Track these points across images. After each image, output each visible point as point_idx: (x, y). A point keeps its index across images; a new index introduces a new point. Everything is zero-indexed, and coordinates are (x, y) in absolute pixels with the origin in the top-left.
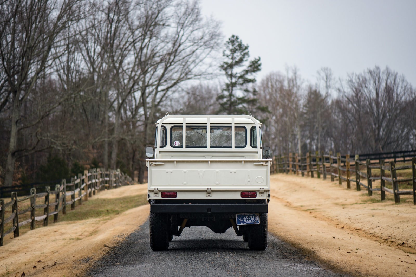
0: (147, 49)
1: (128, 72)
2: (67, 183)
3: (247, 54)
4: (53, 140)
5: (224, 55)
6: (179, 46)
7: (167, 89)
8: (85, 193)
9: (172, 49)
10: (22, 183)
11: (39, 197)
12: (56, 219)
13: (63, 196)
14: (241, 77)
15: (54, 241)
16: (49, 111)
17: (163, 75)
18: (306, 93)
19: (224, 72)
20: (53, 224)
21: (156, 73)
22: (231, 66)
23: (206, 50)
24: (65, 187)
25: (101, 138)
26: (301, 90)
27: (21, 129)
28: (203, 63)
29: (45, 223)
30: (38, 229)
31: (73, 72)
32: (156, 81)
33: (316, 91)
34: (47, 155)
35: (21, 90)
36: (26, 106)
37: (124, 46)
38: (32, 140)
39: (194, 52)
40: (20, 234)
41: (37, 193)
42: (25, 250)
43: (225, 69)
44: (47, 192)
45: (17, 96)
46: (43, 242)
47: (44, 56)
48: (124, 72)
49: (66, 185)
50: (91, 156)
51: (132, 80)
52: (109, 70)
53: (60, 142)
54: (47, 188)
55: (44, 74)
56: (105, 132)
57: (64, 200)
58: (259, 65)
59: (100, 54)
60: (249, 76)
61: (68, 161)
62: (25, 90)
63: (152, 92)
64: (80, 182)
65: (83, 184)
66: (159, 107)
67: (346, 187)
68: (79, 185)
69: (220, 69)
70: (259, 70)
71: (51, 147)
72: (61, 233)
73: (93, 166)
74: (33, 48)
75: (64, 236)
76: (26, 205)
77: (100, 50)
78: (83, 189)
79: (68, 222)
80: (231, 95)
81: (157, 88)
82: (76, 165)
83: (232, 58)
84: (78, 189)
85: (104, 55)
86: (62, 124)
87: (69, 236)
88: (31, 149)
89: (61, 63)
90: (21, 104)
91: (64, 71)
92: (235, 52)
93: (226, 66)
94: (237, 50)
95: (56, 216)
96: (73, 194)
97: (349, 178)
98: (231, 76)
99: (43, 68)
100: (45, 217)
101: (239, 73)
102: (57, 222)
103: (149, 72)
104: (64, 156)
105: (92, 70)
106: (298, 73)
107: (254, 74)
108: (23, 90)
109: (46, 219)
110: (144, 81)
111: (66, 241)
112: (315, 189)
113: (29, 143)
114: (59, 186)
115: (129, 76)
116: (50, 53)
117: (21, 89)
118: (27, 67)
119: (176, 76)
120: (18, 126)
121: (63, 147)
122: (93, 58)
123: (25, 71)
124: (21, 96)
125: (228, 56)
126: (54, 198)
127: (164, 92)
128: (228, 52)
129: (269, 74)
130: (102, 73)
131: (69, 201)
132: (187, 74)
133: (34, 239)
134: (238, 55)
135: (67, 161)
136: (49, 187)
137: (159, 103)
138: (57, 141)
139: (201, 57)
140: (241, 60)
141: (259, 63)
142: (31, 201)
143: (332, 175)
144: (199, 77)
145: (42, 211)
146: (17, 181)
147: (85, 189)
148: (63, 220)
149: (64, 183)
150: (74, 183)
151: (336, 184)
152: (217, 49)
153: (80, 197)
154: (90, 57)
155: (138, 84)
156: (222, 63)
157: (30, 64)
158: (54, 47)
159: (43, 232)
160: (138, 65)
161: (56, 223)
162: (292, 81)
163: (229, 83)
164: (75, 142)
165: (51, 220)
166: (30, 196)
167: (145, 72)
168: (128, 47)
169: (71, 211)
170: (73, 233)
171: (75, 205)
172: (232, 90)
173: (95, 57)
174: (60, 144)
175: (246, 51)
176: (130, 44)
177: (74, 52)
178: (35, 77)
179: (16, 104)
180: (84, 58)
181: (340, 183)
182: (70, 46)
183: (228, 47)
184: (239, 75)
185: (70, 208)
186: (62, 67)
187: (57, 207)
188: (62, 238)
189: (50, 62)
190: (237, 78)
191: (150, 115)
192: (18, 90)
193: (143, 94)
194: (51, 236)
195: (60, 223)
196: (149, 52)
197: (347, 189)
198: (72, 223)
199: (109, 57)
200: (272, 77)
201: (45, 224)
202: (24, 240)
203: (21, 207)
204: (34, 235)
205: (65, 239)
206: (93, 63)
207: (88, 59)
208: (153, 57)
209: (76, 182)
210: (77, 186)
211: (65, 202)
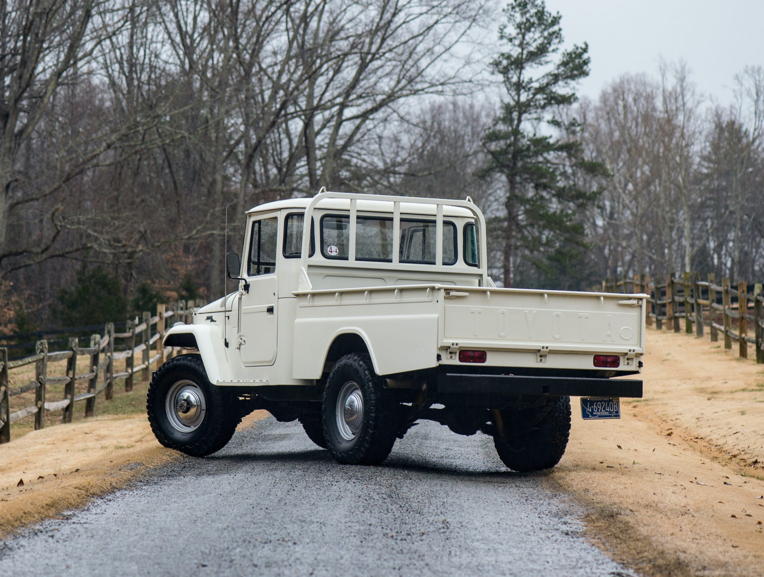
0: (319, 21)
1: (273, 72)
2: (116, 331)
3: (557, 34)
4: (90, 231)
5: (502, 37)
6: (394, 15)
7: (364, 116)
8: (158, 356)
9: (377, 20)
10: (17, 330)
11: (56, 359)
12: (90, 408)
13: (108, 361)
14: (541, 90)
15: (83, 450)
16: (84, 163)
17: (356, 80)
18: (708, 127)
19: (500, 78)
20: (82, 420)
21: (339, 76)
22: (519, 64)
23: (458, 24)
24: (112, 339)
25: (205, 229)
26: (697, 119)
27: (18, 203)
28: (452, 55)
29: (67, 415)
30: (51, 428)
31: (142, 70)
32: (339, 96)
33: (732, 123)
34: (78, 266)
35: (21, 110)
36: (29, 147)
37: (263, 11)
38: (41, 230)
39: (429, 28)
40: (12, 437)
41: (50, 351)
42: (23, 467)
43: (505, 71)
44: (71, 349)
45: (8, 126)
46: (59, 452)
47: (74, 32)
48: (262, 73)
49: (114, 335)
50: (182, 271)
51: (281, 93)
52: (228, 68)
53: (107, 237)
54: (73, 341)
55: (75, 73)
56: (213, 215)
57: (109, 368)
58: (586, 63)
59: (206, 29)
60: (561, 89)
61: (126, 280)
62: (31, 111)
63: (329, 121)
64: (146, 330)
65: (153, 335)
66: (345, 157)
67: (737, 354)
68: (144, 339)
69: (491, 69)
70: (586, 74)
71: (86, 248)
72: (98, 435)
73: (184, 293)
74: (50, 16)
75: (104, 442)
76: (26, 378)
77: (207, 20)
78: (153, 347)
79: (115, 416)
80: (516, 132)
81: (340, 112)
82: (144, 291)
83: (521, 45)
84: (143, 347)
85: (216, 32)
86: (115, 194)
87: (115, 442)
88: (39, 250)
89: (114, 47)
90: (19, 145)
91: (122, 68)
92: (528, 30)
93: (505, 62)
94: (533, 25)
95: (90, 402)
96: (129, 355)
97: (743, 335)
98: (519, 86)
99: (72, 62)
100: (66, 403)
101: (537, 80)
102: (92, 415)
103: (322, 74)
104: (116, 268)
105: (187, 66)
106: (689, 79)
107: (572, 83)
108: (25, 111)
109: (68, 409)
110: (310, 97)
111: (108, 450)
112: (669, 357)
113: (34, 237)
114: (98, 337)
115: (273, 82)
116: (90, 26)
117: (17, 110)
118: (34, 58)
119: (386, 85)
120: (10, 197)
121: (115, 248)
122: (191, 37)
123: (30, 69)
124: (19, 125)
125: (511, 40)
126: (87, 366)
127: (358, 121)
128: (511, 31)
129: (618, 80)
130: (209, 75)
131: (122, 371)
132: (411, 81)
133: (42, 446)
134: (535, 38)
135: (123, 281)
136: (77, 340)
137: (345, 147)
138: (102, 233)
139: (447, 41)
140: (542, 50)
141: (585, 56)
142: (37, 368)
143: (712, 328)
144: (440, 88)
145: (61, 392)
146: (6, 326)
147: (158, 346)
148: (105, 411)
149: (109, 332)
150: (133, 333)
151: (719, 347)
152: (484, 21)
153: (146, 363)
154: (183, 34)
155: (296, 103)
156: (496, 56)
157: (40, 50)
158: (100, 13)
159: (62, 433)
160: (296, 56)
161: (89, 419)
162: (675, 97)
163: (512, 103)
164: (143, 236)
165: (78, 411)
166: (34, 358)
167: (312, 76)
168: (273, 14)
169: (125, 394)
170: (124, 437)
171: (134, 382)
172: (520, 121)
173: (196, 35)
174: (109, 241)
175: (556, 28)
176: (279, 8)
177: (146, 24)
178: (53, 83)
179: (7, 145)
180: (170, 37)
181: (728, 346)
182: (138, 10)
183: (511, 18)
184: (536, 85)
185: (123, 388)
186: (116, 57)
187: (92, 383)
188: (100, 446)
189: (89, 46)
190: (532, 91)
191: (321, 176)
192: (11, 112)
193: (308, 125)
194: (78, 442)
195: (99, 418)
196: (324, 26)
197: (738, 360)
198: (124, 419)
199: (226, 38)
200: (626, 87)
201: (67, 419)
202: (21, 448)
203: (15, 383)
204: (42, 440)
205: (106, 448)
206: (189, 50)
207: (178, 39)
208: (332, 39)
209: (138, 330)
210: (139, 339)
211: (112, 374)
